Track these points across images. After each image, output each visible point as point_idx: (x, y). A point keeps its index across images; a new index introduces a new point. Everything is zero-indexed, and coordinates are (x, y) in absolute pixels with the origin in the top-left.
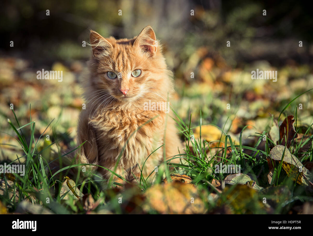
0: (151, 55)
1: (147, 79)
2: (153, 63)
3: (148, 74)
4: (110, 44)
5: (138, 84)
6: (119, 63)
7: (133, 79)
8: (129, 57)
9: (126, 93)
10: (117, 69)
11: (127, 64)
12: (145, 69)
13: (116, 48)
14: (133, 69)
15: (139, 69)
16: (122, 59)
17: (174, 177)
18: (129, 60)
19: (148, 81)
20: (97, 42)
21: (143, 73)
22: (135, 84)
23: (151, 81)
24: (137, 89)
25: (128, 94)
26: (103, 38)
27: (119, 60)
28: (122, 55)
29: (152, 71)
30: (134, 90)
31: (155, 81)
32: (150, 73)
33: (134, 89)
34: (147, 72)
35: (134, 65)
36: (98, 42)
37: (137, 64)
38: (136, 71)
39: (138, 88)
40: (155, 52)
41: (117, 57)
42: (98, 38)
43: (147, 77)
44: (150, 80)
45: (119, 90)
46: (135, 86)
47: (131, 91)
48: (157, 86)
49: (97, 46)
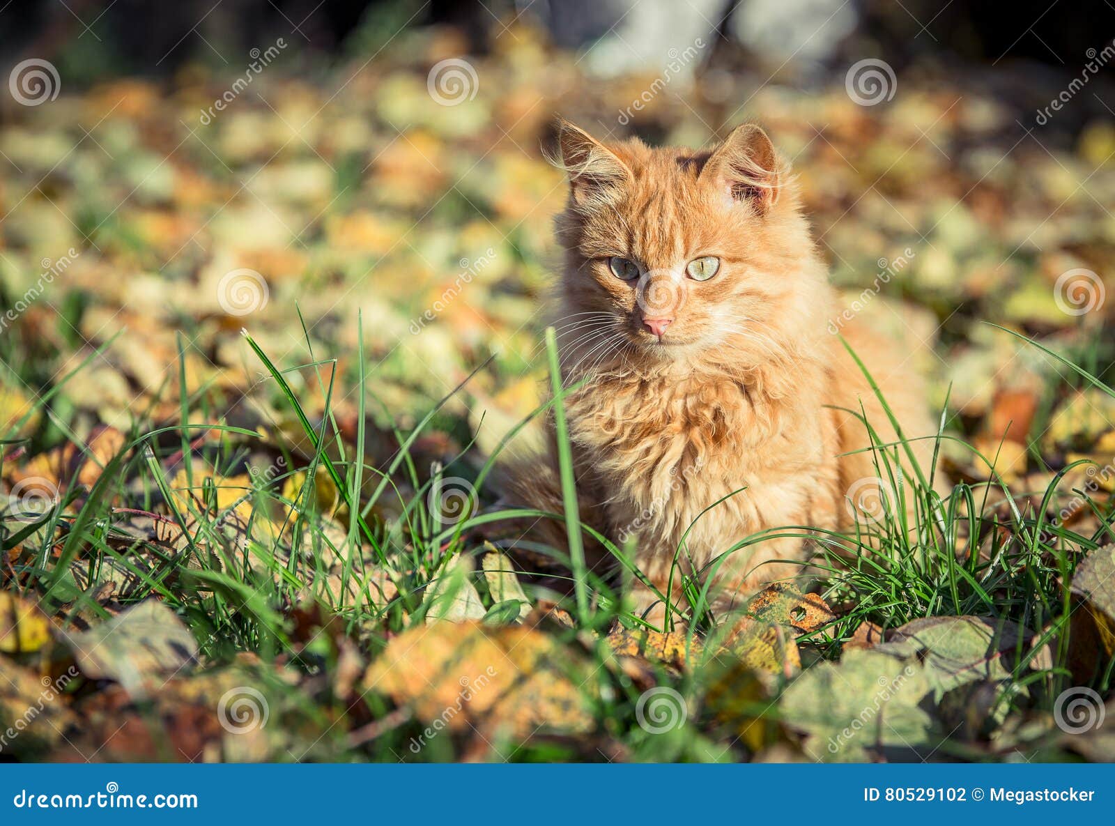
0: (760, 212)
1: (738, 288)
2: (763, 238)
3: (742, 272)
4: (625, 166)
5: (705, 303)
6: (645, 230)
7: (692, 286)
8: (681, 215)
9: (662, 329)
10: (637, 249)
11: (672, 236)
12: (731, 255)
13: (642, 182)
14: (691, 256)
15: (714, 256)
16: (656, 219)
17: (779, 596)
18: (680, 225)
19: (742, 294)
20: (583, 158)
21: (727, 269)
22: (698, 305)
23: (749, 297)
24: (700, 322)
25: (668, 333)
26: (604, 148)
27: (646, 223)
28: (658, 205)
29: (758, 265)
30: (691, 324)
31: (765, 298)
32: (751, 271)
33: (691, 317)
34: (738, 266)
35: (695, 243)
36: (586, 160)
37: (706, 241)
38: (703, 260)
39: (704, 316)
40: (771, 205)
41: (643, 211)
42: (586, 147)
43: (737, 281)
44: (748, 293)
45: (641, 319)
46: (697, 311)
47: (680, 324)
48: (770, 315)
49: (581, 173)
